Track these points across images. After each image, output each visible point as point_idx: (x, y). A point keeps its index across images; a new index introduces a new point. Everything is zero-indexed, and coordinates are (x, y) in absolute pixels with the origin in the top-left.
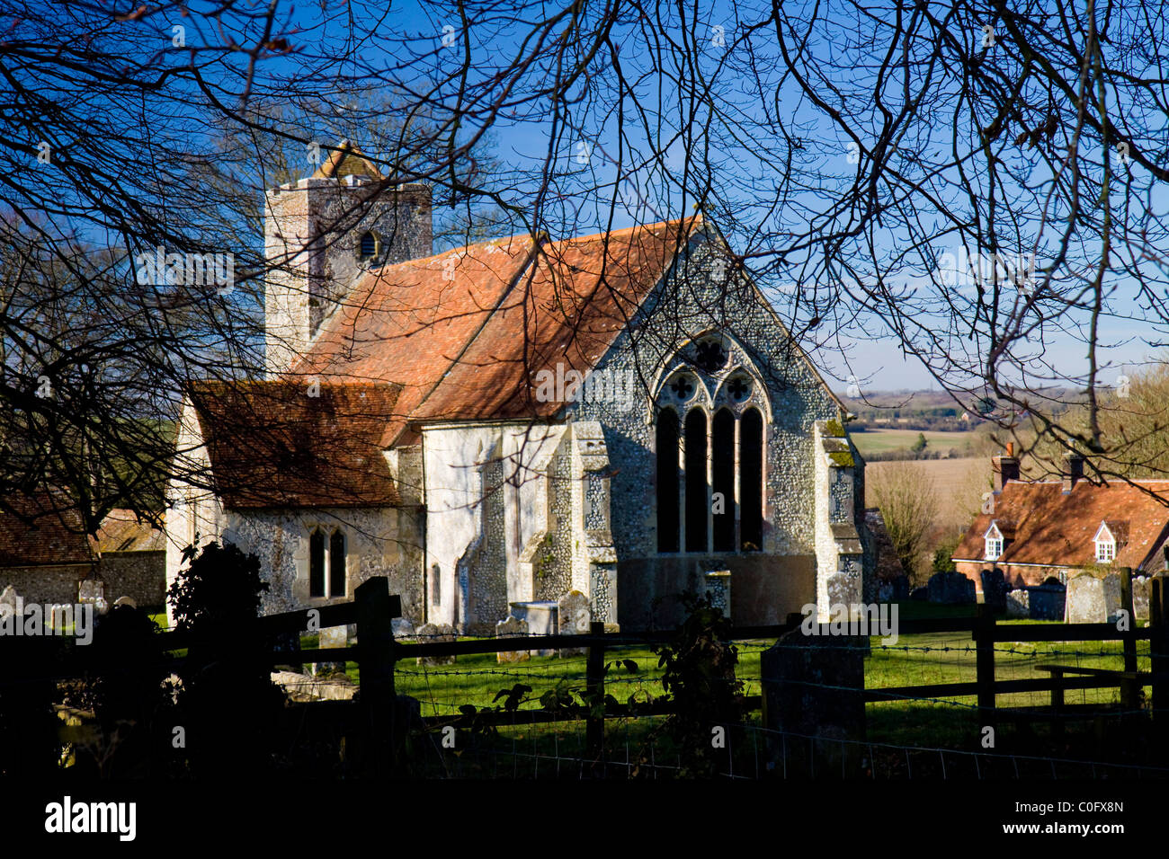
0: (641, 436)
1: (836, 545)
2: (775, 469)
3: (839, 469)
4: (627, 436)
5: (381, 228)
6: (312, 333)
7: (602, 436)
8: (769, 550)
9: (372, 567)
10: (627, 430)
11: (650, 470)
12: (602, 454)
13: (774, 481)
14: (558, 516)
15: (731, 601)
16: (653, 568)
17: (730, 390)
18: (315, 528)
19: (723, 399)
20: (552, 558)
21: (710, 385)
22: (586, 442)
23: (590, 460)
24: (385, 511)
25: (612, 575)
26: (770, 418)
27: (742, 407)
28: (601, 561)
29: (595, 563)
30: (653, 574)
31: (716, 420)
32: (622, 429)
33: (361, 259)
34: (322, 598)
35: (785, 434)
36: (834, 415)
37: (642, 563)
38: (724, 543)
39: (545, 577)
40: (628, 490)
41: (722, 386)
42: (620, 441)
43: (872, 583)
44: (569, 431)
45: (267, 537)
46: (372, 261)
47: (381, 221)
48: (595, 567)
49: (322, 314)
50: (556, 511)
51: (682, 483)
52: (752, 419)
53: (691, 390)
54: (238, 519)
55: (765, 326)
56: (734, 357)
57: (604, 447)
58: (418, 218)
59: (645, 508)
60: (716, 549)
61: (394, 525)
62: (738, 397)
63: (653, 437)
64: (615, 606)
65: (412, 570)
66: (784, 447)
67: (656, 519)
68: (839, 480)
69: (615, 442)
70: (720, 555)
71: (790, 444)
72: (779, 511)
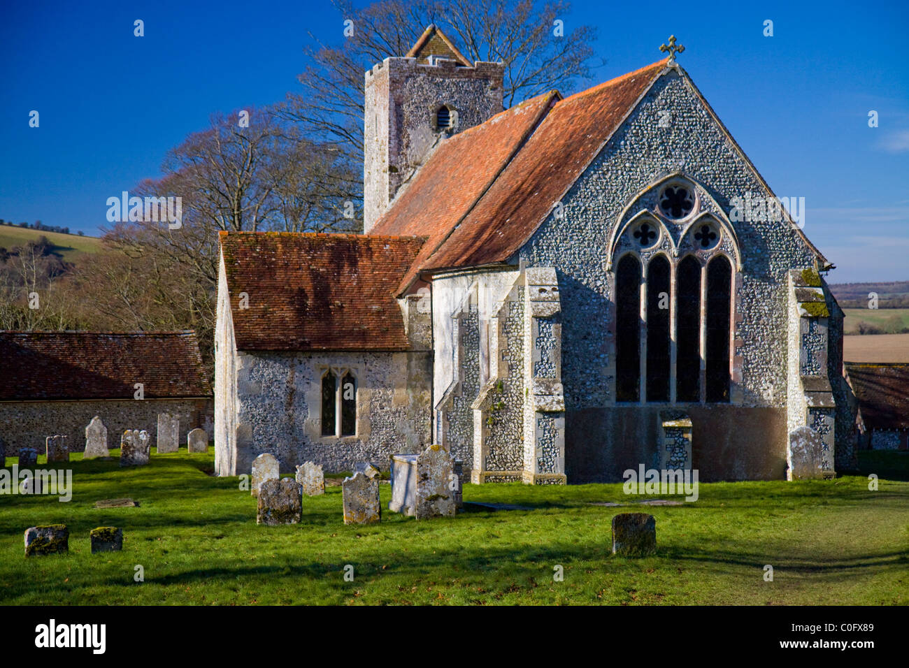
0: (599, 283)
1: (806, 398)
2: (745, 318)
3: (811, 320)
4: (584, 283)
5: (455, 102)
6: (392, 197)
7: (556, 283)
8: (736, 401)
9: (382, 408)
10: (585, 276)
11: (610, 318)
12: (554, 300)
13: (743, 331)
14: (510, 363)
15: (693, 452)
16: (610, 417)
17: (697, 236)
18: (327, 371)
19: (688, 246)
20: (502, 405)
21: (674, 231)
22: (538, 288)
23: (541, 307)
24: (395, 355)
25: (560, 423)
26: (740, 266)
27: (709, 253)
28: (547, 409)
29: (541, 411)
30: (610, 424)
31: (680, 268)
32: (580, 276)
33: (437, 130)
34: (333, 437)
35: (756, 282)
36: (810, 264)
37: (598, 413)
38: (687, 392)
39: (495, 424)
40: (585, 338)
41: (688, 233)
42: (576, 288)
43: (849, 438)
44: (522, 276)
45: (280, 378)
46: (447, 132)
47: (456, 97)
48: (542, 416)
49: (401, 180)
50: (508, 358)
51: (644, 332)
52: (720, 268)
53: (654, 236)
54: (252, 360)
55: (736, 171)
56: (701, 203)
57: (556, 294)
58: (490, 94)
59: (602, 356)
60: (679, 399)
61: (403, 369)
62: (706, 245)
63: (613, 284)
64: (563, 456)
65: (421, 412)
66: (754, 297)
67: (614, 368)
68: (812, 330)
69: (569, 288)
70: (683, 406)
71: (762, 293)
72: (748, 363)
